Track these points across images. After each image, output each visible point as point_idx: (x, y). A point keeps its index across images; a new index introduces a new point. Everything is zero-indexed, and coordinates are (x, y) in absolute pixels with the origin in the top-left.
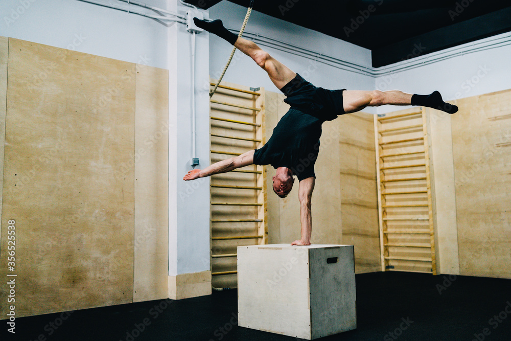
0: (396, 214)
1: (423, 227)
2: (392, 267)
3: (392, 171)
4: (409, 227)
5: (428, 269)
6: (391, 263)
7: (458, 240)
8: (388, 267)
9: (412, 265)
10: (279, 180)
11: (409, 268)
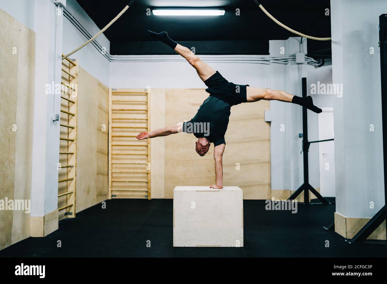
0: (120, 159)
1: (141, 168)
2: (115, 196)
3: (119, 129)
4: (130, 168)
5: (143, 196)
6: (114, 193)
7: (165, 176)
8: (112, 196)
9: (130, 193)
10: (201, 144)
11: (128, 196)
